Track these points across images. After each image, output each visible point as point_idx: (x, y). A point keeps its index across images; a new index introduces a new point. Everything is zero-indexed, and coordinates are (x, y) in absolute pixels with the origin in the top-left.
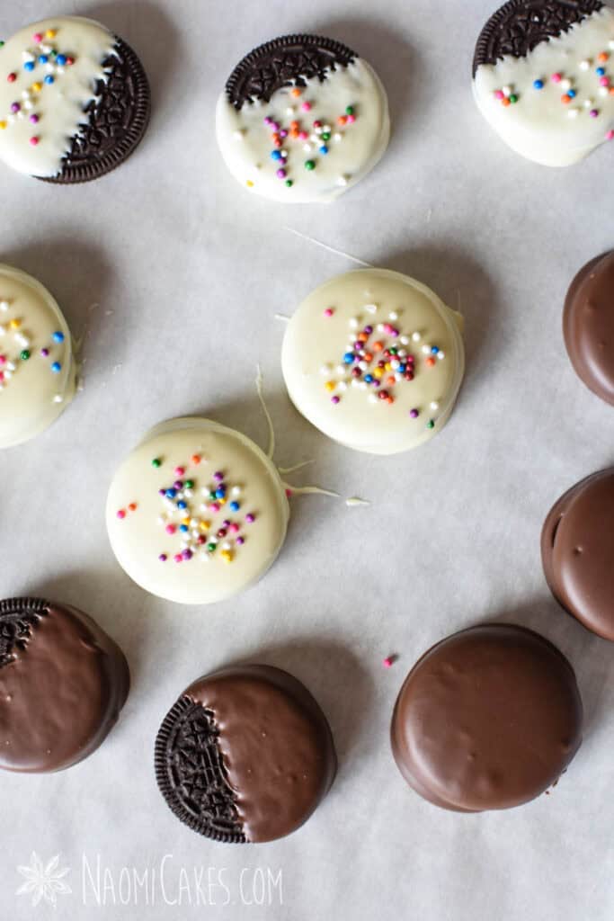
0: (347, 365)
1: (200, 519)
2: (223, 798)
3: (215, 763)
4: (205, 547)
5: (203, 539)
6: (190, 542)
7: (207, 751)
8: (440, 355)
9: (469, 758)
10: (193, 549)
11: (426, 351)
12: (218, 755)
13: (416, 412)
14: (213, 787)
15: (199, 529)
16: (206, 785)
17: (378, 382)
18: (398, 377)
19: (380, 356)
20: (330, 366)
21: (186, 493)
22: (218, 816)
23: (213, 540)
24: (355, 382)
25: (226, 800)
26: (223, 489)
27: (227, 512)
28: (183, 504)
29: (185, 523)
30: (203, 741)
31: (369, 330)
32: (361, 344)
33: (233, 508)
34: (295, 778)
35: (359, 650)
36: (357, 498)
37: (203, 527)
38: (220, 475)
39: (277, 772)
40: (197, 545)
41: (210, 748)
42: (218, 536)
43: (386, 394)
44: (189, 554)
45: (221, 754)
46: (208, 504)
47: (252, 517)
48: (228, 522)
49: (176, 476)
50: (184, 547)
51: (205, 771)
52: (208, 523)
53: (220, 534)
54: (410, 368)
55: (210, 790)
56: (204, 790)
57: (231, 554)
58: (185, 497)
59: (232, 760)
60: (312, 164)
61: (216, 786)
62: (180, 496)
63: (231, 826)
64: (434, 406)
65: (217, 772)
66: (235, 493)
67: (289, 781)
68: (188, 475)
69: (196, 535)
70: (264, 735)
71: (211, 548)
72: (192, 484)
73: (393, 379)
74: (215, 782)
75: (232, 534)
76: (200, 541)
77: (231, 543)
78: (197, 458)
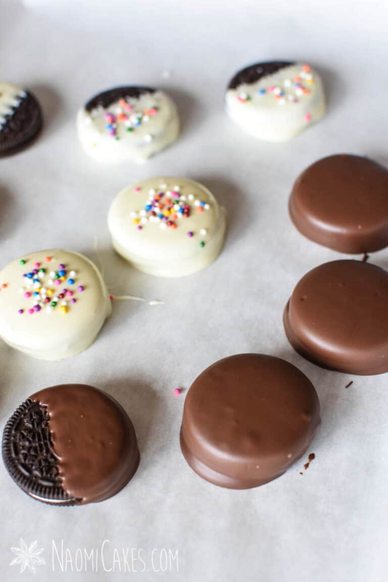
0: (147, 210)
1: (47, 289)
2: (49, 463)
3: (45, 438)
4: (50, 303)
5: (49, 299)
6: (40, 301)
7: (40, 431)
8: (207, 207)
9: (234, 423)
10: (41, 305)
11: (197, 203)
12: (47, 434)
13: (192, 234)
14: (43, 455)
15: (47, 294)
16: (37, 453)
17: (167, 218)
18: (180, 215)
19: (168, 206)
20: (137, 212)
21: (41, 275)
22: (44, 474)
23: (55, 299)
24: (152, 218)
25: (51, 464)
26: (65, 273)
27: (66, 285)
28: (38, 280)
29: (37, 291)
30: (38, 425)
31: (162, 195)
32: (157, 201)
33: (70, 282)
34: (103, 444)
35: (157, 387)
36: (158, 300)
37: (50, 293)
38: (63, 266)
39: (91, 441)
40: (45, 303)
41: (43, 430)
42: (59, 297)
43: (172, 223)
44: (38, 308)
45: (50, 434)
46: (54, 280)
47: (83, 288)
48: (66, 291)
49: (35, 267)
50: (36, 303)
51: (37, 444)
52: (53, 291)
53: (61, 296)
54: (187, 211)
55: (40, 457)
56: (36, 457)
57: (67, 308)
58: (39, 277)
59: (58, 436)
60: (131, 129)
61: (45, 454)
62: (36, 277)
63: (54, 481)
64: (203, 232)
65: (46, 444)
66: (72, 275)
67: (99, 446)
68: (43, 266)
69: (44, 297)
70: (82, 416)
71: (53, 304)
72: (45, 271)
73: (176, 217)
74: (44, 451)
75: (68, 297)
76: (47, 301)
77: (68, 302)
78: (50, 259)
